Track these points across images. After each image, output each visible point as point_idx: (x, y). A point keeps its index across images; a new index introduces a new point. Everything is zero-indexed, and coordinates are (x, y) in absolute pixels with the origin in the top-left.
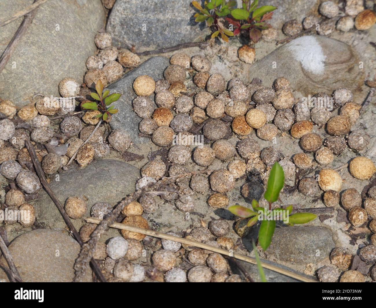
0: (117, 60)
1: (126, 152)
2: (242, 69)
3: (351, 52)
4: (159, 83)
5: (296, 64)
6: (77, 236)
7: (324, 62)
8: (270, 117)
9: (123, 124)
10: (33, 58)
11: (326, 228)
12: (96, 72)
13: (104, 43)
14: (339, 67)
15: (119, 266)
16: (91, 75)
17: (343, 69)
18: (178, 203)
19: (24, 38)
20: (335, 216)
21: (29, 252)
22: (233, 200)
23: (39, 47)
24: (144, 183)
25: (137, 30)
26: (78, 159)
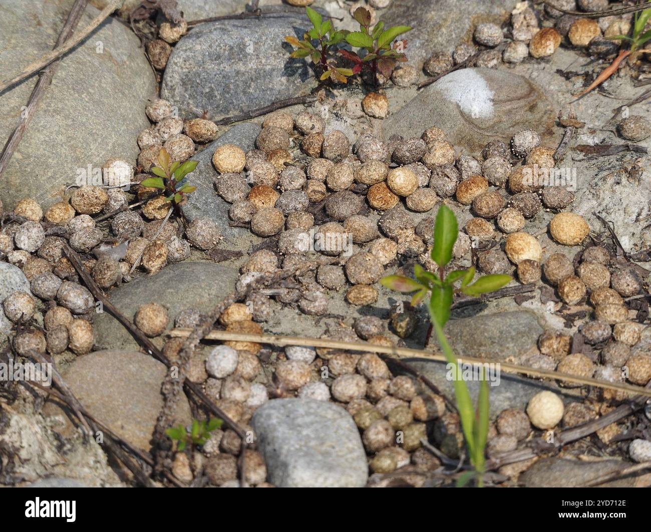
0: (183, 132)
1: (214, 250)
2: (371, 126)
3: (530, 85)
4: (250, 154)
5: (451, 106)
6: (159, 356)
7: (493, 100)
8: (423, 180)
9: (206, 213)
10: (58, 133)
11: (527, 311)
12: (155, 148)
13: (161, 111)
14: (515, 105)
15: (229, 384)
16: (147, 154)
17: (521, 107)
18: (303, 303)
19: (43, 105)
20: (538, 296)
21: (92, 378)
22: (384, 294)
23: (67, 117)
24: (247, 280)
25: (207, 90)
26: (145, 263)
